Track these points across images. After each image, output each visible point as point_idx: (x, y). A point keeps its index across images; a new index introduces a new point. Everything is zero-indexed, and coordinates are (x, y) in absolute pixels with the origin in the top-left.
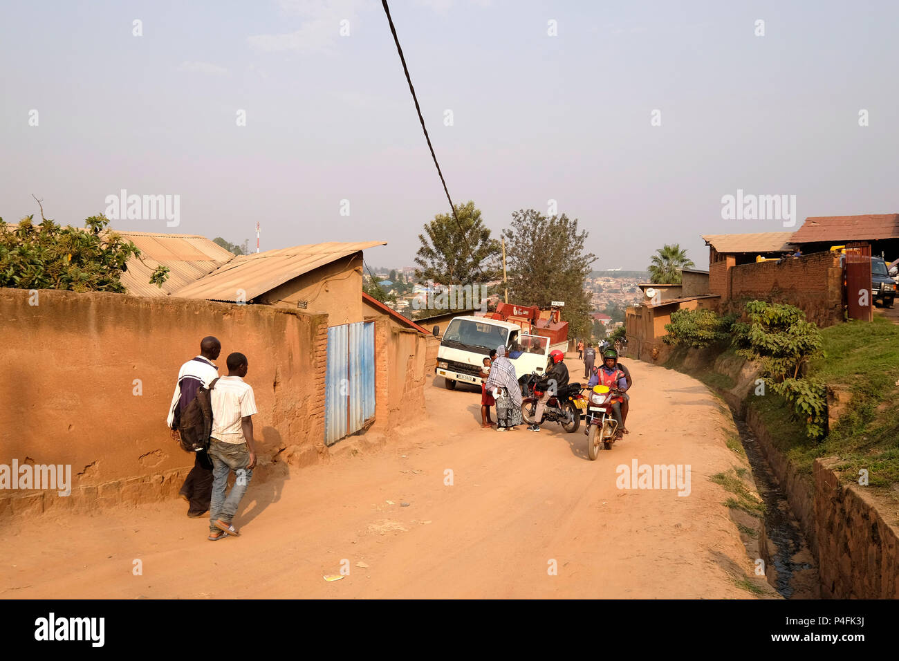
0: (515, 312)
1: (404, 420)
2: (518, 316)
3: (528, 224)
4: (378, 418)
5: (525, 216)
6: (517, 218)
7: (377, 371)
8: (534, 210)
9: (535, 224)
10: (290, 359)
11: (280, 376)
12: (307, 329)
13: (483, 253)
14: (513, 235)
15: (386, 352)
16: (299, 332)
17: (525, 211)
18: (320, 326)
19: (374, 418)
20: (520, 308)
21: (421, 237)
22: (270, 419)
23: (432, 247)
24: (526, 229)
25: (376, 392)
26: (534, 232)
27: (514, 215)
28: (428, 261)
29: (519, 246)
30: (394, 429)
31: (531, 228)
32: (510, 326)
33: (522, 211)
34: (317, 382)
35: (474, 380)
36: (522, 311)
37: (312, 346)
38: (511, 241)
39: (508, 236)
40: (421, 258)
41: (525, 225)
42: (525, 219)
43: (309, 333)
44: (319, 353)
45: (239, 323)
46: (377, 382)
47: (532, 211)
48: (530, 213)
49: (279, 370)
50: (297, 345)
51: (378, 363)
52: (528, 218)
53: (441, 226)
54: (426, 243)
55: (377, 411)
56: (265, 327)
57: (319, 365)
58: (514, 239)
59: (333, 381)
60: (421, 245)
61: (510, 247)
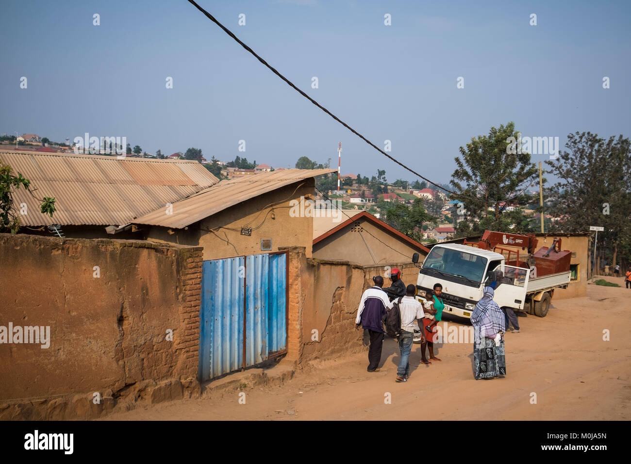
0: (505, 241)
1: (326, 353)
2: (508, 244)
3: (583, 146)
4: (289, 351)
5: (581, 137)
6: (573, 140)
7: (290, 303)
8: (591, 133)
9: (592, 146)
10: (144, 294)
11: (128, 311)
12: (173, 263)
13: (521, 177)
14: (570, 156)
15: (300, 284)
16: (159, 266)
17: (581, 133)
18: (190, 260)
19: (285, 350)
20: (512, 236)
21: (457, 160)
22: (111, 354)
23: (468, 169)
24: (582, 151)
25: (287, 324)
26: (591, 153)
27: (569, 137)
28: (464, 184)
29: (575, 169)
30: (310, 362)
31: (587, 150)
32: (490, 256)
33: (578, 133)
34: (187, 316)
35: (451, 310)
36: (514, 239)
37: (179, 280)
38: (565, 163)
39: (563, 158)
40: (456, 181)
41: (581, 147)
42: (581, 141)
43: (174, 267)
44: (188, 287)
45: (72, 257)
46: (290, 314)
47: (589, 133)
48: (586, 135)
49: (126, 305)
50: (155, 279)
51: (290, 295)
52: (584, 140)
53: (476, 149)
54: (461, 166)
55: (289, 344)
56: (106, 262)
57: (188, 299)
58: (570, 161)
59: (220, 314)
60: (456, 167)
61: (565, 169)
